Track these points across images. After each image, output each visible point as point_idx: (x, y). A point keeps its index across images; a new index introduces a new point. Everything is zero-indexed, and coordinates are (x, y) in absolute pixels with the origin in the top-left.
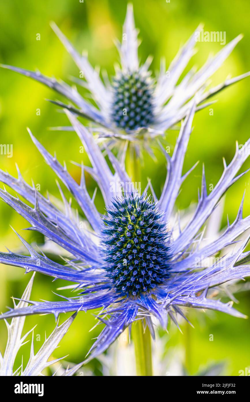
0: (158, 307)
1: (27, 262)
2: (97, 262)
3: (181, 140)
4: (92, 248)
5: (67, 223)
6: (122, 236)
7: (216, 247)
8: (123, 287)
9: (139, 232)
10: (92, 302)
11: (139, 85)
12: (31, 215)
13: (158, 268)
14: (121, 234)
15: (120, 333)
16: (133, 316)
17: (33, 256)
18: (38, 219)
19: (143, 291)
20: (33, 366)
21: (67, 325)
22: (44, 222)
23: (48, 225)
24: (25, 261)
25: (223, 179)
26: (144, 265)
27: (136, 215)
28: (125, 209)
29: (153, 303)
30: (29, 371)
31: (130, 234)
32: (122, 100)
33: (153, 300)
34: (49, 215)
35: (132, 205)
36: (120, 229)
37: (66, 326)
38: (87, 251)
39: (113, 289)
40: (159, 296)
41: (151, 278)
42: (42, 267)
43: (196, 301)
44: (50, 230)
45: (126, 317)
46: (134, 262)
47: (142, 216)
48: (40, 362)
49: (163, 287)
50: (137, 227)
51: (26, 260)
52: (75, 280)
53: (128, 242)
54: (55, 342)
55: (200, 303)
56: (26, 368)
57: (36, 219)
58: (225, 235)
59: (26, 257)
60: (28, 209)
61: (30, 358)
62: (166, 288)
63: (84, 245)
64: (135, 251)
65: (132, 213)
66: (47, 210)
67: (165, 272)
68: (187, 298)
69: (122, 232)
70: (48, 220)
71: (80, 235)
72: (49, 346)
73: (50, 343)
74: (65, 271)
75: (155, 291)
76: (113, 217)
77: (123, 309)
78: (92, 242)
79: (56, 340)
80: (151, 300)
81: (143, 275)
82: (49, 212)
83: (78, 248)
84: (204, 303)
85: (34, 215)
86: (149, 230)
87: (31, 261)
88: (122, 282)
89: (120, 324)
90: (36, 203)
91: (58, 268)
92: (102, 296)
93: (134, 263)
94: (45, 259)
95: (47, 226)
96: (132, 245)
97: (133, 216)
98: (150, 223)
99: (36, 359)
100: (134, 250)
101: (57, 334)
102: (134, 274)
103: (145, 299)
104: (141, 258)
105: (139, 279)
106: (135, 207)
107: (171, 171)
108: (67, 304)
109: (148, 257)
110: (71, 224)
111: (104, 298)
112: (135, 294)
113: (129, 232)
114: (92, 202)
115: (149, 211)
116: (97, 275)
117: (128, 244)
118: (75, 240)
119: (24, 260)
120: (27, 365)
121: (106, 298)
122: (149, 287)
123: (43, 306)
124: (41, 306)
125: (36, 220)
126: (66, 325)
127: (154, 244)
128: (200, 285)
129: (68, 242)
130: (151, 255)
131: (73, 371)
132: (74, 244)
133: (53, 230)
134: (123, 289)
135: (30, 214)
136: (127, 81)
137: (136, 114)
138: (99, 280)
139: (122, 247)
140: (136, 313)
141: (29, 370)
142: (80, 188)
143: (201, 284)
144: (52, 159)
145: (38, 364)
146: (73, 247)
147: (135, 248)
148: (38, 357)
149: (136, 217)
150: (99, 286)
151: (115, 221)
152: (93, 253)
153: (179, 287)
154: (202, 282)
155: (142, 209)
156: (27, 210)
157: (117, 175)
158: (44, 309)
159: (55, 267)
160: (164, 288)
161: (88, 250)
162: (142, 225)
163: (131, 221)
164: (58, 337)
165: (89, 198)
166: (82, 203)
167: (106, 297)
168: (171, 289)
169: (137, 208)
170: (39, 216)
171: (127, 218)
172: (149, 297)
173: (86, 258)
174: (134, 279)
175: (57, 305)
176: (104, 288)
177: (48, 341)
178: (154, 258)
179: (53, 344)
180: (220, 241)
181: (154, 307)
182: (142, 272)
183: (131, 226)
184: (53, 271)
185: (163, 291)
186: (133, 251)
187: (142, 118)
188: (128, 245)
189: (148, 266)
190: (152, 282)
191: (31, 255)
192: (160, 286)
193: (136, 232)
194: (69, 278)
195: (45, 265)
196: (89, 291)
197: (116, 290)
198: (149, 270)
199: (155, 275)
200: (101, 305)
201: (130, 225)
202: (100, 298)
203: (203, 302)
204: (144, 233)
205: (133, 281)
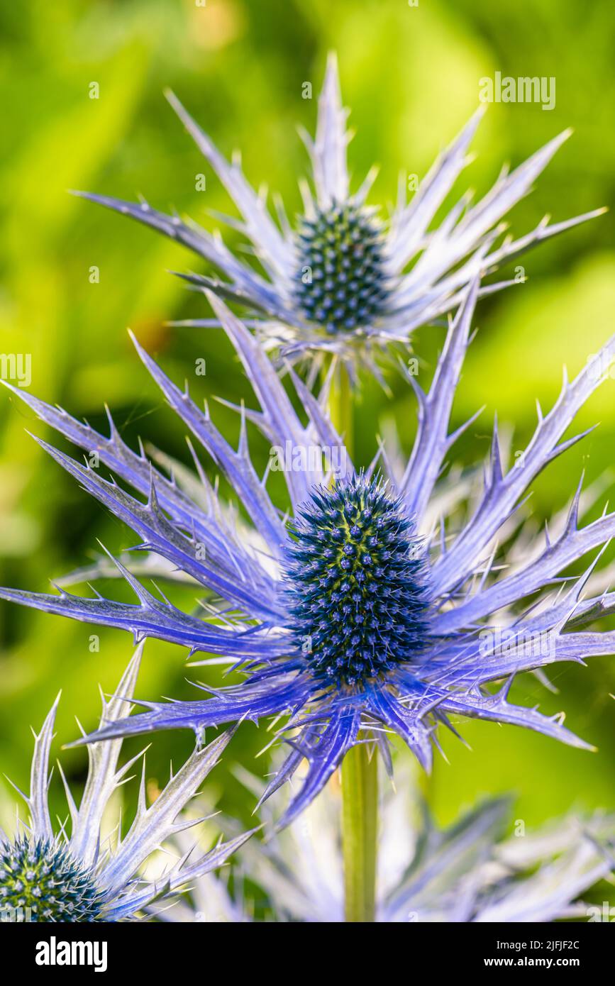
0: (403, 713)
1: (134, 617)
2: (272, 613)
3: (448, 359)
4: (264, 583)
5: (210, 528)
6: (332, 565)
7: (521, 587)
8: (329, 668)
9: (366, 559)
10: (265, 699)
11: (356, 234)
12: (141, 517)
13: (402, 630)
14: (330, 563)
15: (331, 772)
16: (352, 732)
17: (146, 604)
18: (156, 526)
19: (370, 675)
20: (143, 830)
21: (216, 750)
22: (166, 531)
23: (174, 537)
24: (131, 615)
25: (536, 443)
26: (375, 624)
27: (360, 525)
28: (339, 512)
29: (392, 704)
30: (136, 841)
31: (348, 563)
32: (321, 266)
33: (391, 695)
34: (174, 513)
35: (352, 503)
36: (328, 552)
37: (213, 752)
38: (253, 589)
39: (307, 670)
40: (404, 687)
41: (388, 650)
42: (162, 626)
43: (484, 704)
44: (178, 548)
45: (337, 734)
46: (354, 618)
47: (374, 527)
48: (159, 823)
49: (410, 667)
50: (363, 548)
51: (132, 613)
52: (229, 652)
53: (343, 579)
54: (190, 784)
55: (494, 710)
56: (129, 833)
57: (150, 525)
58: (540, 563)
59: (131, 608)
60: (135, 506)
61: (138, 814)
62: (418, 669)
63: (247, 576)
64: (357, 598)
65: (353, 520)
66: (169, 504)
67: (415, 637)
68: (463, 697)
69: (332, 559)
70: (173, 526)
71: (236, 554)
72: (178, 792)
73: (179, 784)
74: (209, 632)
75: (395, 676)
76: (313, 528)
77: (330, 716)
78: (262, 569)
79: (193, 779)
80: (387, 696)
81: (372, 646)
82: (174, 507)
83: (234, 584)
84: (501, 712)
85: (146, 517)
86: (387, 555)
87: (141, 614)
88: (328, 657)
89: (327, 751)
90: (150, 493)
91: (195, 626)
92: (285, 685)
93: (355, 621)
94: (169, 610)
95: (173, 541)
96: (351, 584)
97: (355, 527)
98: (389, 540)
99: (151, 816)
100: (355, 596)
101: (195, 767)
102: (354, 643)
103: (373, 693)
104: (369, 611)
105: (362, 654)
106: (359, 507)
107: (425, 422)
108: (216, 706)
109: (384, 609)
110: (219, 531)
111: (288, 691)
112: (354, 683)
113: (346, 559)
114: (262, 486)
115: (389, 515)
116: (274, 641)
117: (342, 582)
118: (228, 565)
119: (128, 612)
120: (132, 828)
121: (293, 691)
122: (381, 668)
123: (170, 712)
124: (166, 711)
125: (150, 528)
126: (214, 749)
127: (397, 584)
128: (489, 667)
129: (214, 572)
130: (390, 606)
131: (231, 847)
132: (227, 577)
133: (184, 549)
134: (330, 671)
135: (138, 515)
136: (332, 227)
137: (350, 293)
138: (277, 653)
139: (329, 587)
140: (356, 724)
141: (134, 838)
142: (239, 456)
143: (492, 666)
144: (179, 397)
145: (154, 828)
146: (225, 582)
147: (356, 591)
148: (156, 812)
149: (361, 529)
150: (280, 666)
151: (318, 536)
152: (264, 593)
153: (444, 669)
154: (494, 661)
155: (374, 512)
156: (133, 507)
157: (311, 426)
158: (173, 718)
159: (188, 626)
160: (412, 670)
161: (256, 588)
162: (374, 545)
163: (350, 536)
164: (198, 773)
165: (256, 478)
166: (242, 489)
167: (292, 688)
168: (428, 672)
169: (362, 509)
170: (157, 520)
171: (342, 530)
172: (381, 689)
173: (251, 605)
174: (353, 652)
175: (197, 709)
176: (288, 668)
177: (176, 781)
178: (396, 610)
179: (186, 788)
180: (529, 575)
181: (396, 712)
182: (370, 639)
183: (351, 548)
184: (185, 633)
185: (412, 677)
186: (354, 598)
187: (362, 302)
188: (343, 586)
189: (382, 628)
190: (390, 659)
191: (142, 601)
192: (404, 666)
193: (361, 560)
194: (218, 648)
195: (169, 621)
196: (260, 677)
197: (314, 673)
198: (384, 634)
199: (396, 645)
200: (283, 705)
201: (349, 544)
202: (281, 689)
203: (499, 709)
204: (376, 560)
205: (351, 656)
